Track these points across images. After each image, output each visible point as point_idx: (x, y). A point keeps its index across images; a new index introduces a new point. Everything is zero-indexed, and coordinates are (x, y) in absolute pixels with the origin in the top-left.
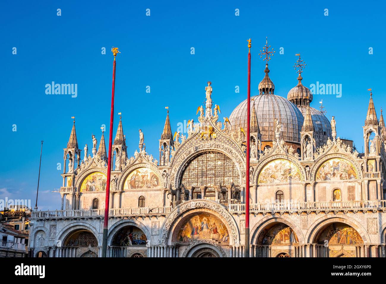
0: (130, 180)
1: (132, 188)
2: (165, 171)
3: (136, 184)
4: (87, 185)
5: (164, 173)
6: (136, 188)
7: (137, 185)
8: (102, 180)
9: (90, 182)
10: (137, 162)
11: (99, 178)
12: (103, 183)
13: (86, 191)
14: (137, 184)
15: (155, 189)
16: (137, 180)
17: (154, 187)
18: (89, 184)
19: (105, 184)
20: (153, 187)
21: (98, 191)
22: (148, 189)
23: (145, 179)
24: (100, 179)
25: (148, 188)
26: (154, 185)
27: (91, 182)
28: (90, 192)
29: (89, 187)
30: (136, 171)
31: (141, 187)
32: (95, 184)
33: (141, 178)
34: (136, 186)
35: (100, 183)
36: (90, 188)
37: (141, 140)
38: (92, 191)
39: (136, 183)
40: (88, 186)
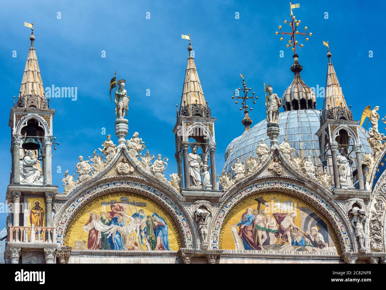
0: (240, 225)
1: (246, 248)
2: (356, 205)
3: (260, 236)
4: (90, 228)
5: (356, 209)
6: (260, 249)
7: (264, 241)
8: (145, 220)
9: (103, 221)
10: (266, 174)
11: (134, 211)
12: (148, 226)
13: (89, 247)
14: (262, 237)
15: (319, 254)
16: (262, 225)
17: (318, 249)
18: (100, 227)
19: (155, 230)
20: (313, 250)
21: (133, 249)
22: (301, 253)
23: (285, 224)
24: (135, 215)
25: (299, 250)
26: (315, 244)
27: (107, 221)
28: (103, 251)
29: (100, 237)
30: (256, 200)
31: (277, 247)
32: (121, 229)
33: (274, 221)
34: (262, 242)
35: (139, 225)
36: (103, 239)
37: (273, 112)
38: (113, 247)
39: (260, 233)
40: (97, 232)
